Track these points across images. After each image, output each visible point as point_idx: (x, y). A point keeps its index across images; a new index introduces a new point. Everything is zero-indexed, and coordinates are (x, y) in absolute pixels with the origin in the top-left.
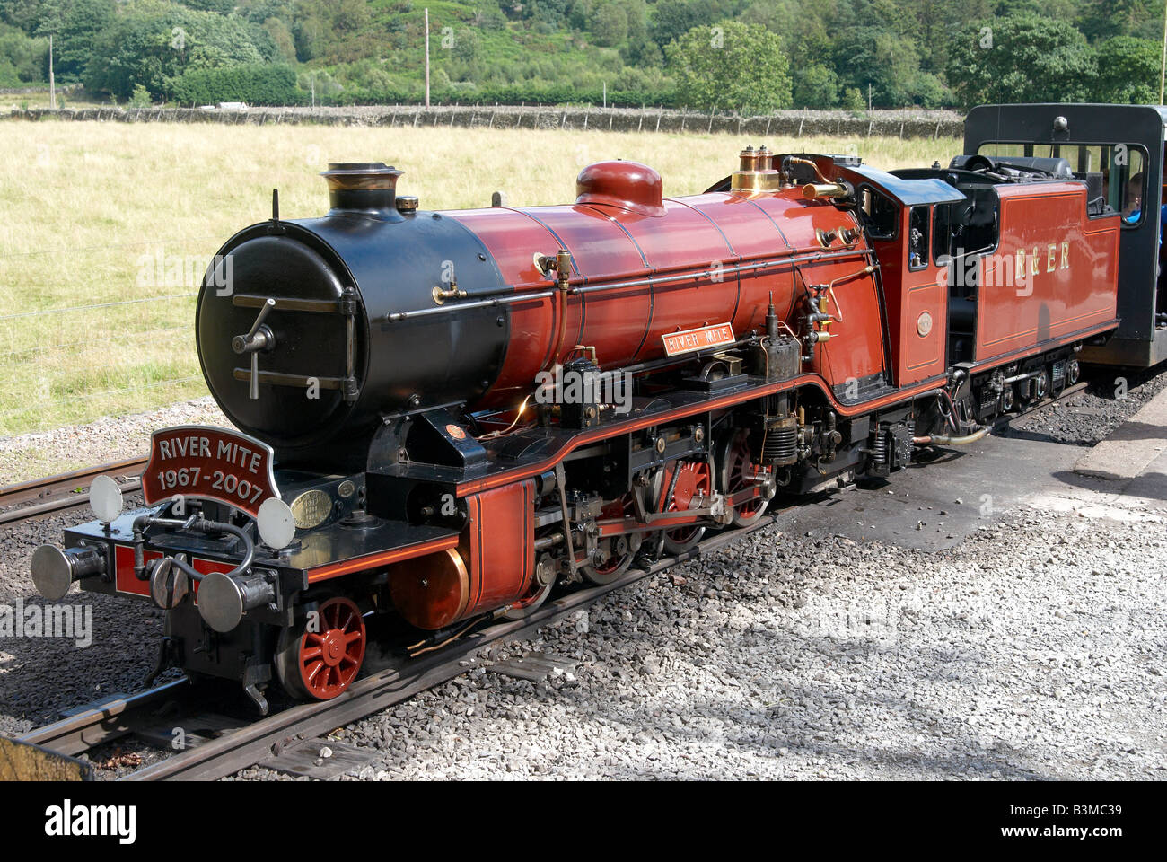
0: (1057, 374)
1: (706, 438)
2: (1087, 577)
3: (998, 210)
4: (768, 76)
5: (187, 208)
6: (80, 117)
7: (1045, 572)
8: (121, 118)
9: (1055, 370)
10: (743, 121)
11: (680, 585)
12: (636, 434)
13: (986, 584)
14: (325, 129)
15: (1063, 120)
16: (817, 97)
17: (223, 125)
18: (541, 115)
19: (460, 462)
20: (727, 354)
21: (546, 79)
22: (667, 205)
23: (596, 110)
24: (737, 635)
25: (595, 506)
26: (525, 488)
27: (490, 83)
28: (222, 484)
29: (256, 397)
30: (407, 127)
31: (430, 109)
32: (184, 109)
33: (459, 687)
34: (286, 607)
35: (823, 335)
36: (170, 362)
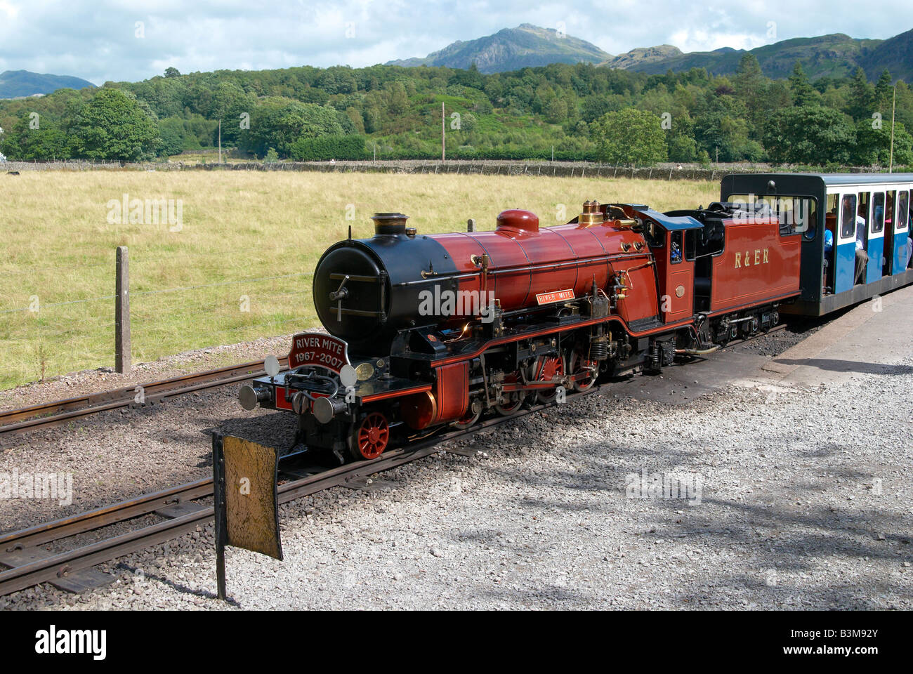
0: (765, 319)
1: (557, 345)
2: (749, 416)
3: (724, 232)
4: (653, 142)
5: (299, 224)
6: (236, 168)
7: (728, 414)
8: (260, 169)
9: (763, 317)
10: (636, 170)
11: (545, 418)
12: (521, 342)
13: (697, 419)
14: (382, 175)
15: (772, 183)
16: (683, 154)
17: (320, 173)
18: (512, 166)
19: (434, 352)
20: (572, 305)
21: (517, 144)
22: (541, 231)
23: (547, 163)
24: (569, 440)
25: (501, 376)
26: (464, 365)
27: (482, 146)
28: (324, 359)
29: (340, 320)
30: (431, 174)
31: (445, 162)
32: (298, 163)
33: (433, 458)
34: (352, 413)
35: (622, 296)
36: (290, 313)
